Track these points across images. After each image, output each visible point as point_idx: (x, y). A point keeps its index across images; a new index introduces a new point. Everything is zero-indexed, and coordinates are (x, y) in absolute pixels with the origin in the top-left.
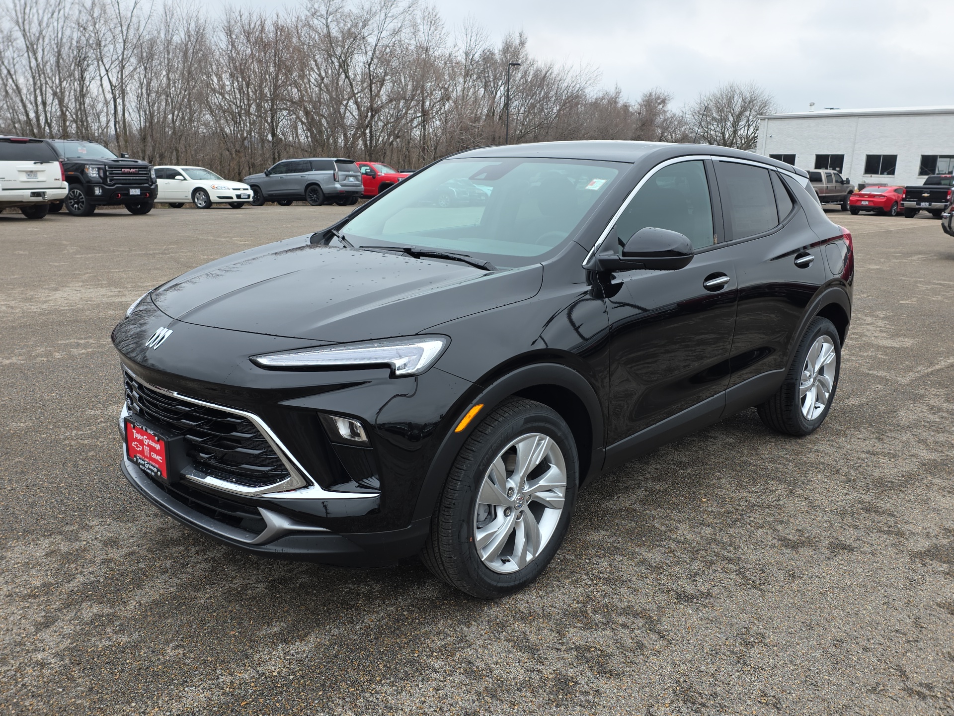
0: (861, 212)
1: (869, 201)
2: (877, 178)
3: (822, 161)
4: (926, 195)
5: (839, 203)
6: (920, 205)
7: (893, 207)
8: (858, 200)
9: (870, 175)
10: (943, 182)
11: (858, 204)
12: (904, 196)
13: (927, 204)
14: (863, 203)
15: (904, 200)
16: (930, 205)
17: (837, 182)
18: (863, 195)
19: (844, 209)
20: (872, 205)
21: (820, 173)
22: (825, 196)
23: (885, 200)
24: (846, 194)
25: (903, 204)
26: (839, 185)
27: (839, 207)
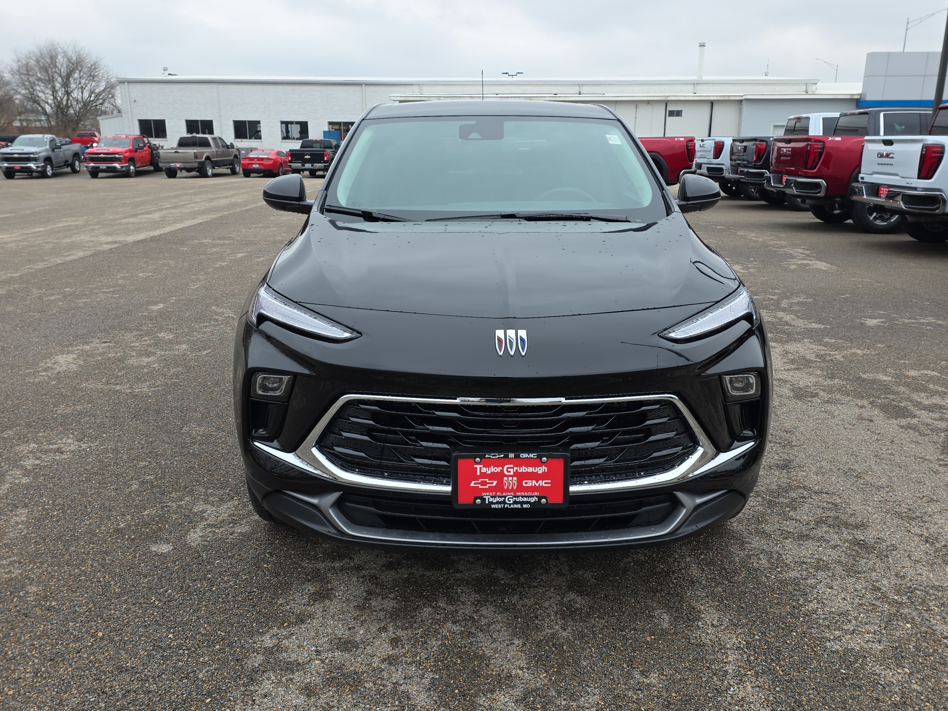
0: (252, 175)
1: (259, 164)
2: (247, 143)
3: (192, 126)
4: (307, 157)
5: (228, 167)
6: (304, 166)
7: (279, 169)
8: (249, 164)
9: (240, 140)
10: (314, 145)
11: (250, 167)
12: (290, 159)
13: (310, 165)
14: (254, 166)
15: (290, 162)
16: (312, 166)
17: (223, 146)
18: (252, 159)
19: (234, 173)
20: (262, 167)
21: (207, 138)
22: (216, 161)
23: (272, 162)
24: (232, 158)
25: (290, 166)
26: (225, 149)
27: (229, 171)
